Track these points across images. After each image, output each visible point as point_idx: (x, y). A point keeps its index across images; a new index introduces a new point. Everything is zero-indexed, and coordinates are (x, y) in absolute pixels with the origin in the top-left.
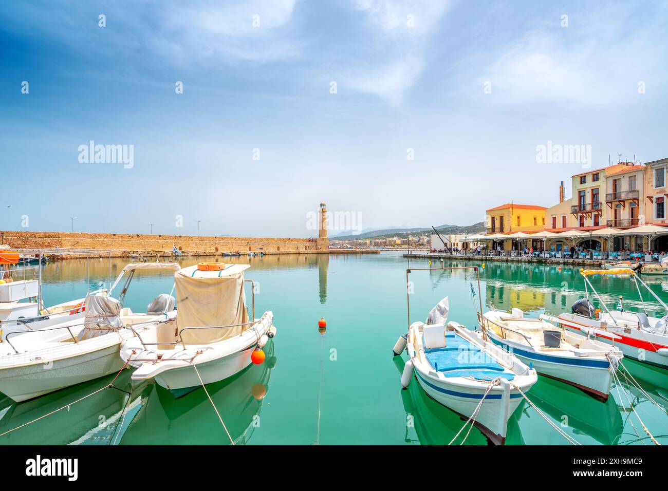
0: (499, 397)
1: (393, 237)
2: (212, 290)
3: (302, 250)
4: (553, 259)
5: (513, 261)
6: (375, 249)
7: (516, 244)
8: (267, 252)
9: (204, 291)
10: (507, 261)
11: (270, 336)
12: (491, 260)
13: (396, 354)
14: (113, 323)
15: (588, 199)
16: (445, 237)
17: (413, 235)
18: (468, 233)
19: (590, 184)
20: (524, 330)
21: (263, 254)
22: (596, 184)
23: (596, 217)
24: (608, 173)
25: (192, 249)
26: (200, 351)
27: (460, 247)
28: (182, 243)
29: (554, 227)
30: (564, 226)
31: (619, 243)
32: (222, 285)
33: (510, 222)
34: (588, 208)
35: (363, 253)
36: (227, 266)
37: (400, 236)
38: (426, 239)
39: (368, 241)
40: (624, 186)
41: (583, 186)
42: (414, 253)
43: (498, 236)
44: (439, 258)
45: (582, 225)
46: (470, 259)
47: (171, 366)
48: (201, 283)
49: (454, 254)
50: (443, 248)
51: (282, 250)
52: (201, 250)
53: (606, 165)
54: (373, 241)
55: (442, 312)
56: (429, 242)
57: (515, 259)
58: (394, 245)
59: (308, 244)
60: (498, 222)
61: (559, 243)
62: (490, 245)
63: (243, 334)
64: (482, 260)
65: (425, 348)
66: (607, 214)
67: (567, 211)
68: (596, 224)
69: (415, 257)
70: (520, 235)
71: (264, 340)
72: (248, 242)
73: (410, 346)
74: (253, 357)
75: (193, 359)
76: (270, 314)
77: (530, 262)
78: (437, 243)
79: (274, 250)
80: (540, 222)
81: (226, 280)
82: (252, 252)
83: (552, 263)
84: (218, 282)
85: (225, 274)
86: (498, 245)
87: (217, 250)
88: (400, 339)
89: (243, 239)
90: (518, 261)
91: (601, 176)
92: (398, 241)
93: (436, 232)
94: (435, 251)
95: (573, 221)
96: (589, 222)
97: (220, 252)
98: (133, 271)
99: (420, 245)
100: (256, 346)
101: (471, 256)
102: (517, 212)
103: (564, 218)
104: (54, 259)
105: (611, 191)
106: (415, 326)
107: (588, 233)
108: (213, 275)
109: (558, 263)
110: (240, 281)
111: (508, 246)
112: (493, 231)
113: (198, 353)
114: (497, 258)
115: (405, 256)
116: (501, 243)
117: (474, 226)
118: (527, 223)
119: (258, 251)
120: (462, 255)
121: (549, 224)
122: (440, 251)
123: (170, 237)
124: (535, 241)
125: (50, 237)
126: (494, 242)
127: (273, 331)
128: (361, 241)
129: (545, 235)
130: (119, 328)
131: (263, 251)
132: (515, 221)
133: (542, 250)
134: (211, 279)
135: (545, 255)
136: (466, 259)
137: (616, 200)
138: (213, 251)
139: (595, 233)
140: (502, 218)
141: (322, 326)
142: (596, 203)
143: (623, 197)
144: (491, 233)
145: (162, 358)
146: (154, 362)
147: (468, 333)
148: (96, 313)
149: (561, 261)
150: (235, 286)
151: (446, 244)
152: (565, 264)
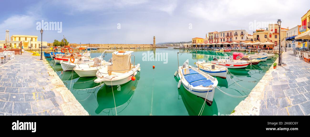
0: (211, 91)
1: (171, 44)
2: (121, 58)
3: (149, 47)
4: (205, 49)
5: (197, 49)
6: (167, 47)
7: (198, 46)
8: (141, 47)
9: (120, 58)
10: (196, 49)
11: (138, 71)
12: (193, 49)
13: (175, 76)
14: (99, 64)
15: (211, 38)
16: (183, 44)
17: (176, 44)
18: (188, 43)
19: (211, 35)
20: (207, 66)
21: (140, 48)
22: (212, 35)
23: (212, 41)
24: (214, 33)
25: (124, 47)
26: (114, 77)
27: (186, 46)
28: (122, 46)
29: (205, 43)
30: (207, 42)
31: (216, 46)
32: (124, 57)
33: (197, 41)
34: (211, 39)
35: (164, 48)
36: (126, 51)
37: (173, 44)
38: (178, 45)
39: (165, 45)
40: (216, 36)
41: (210, 35)
42: (176, 48)
43: (194, 44)
44: (182, 49)
45: (210, 42)
46: (189, 49)
47: (105, 80)
48: (119, 56)
49: (185, 48)
50: (183, 47)
51: (144, 47)
52: (126, 47)
53: (214, 32)
54: (166, 45)
55: (187, 63)
56: (179, 45)
57: (198, 49)
58: (171, 46)
59: (151, 46)
60: (194, 41)
61: (206, 46)
62: (193, 46)
63: (128, 72)
64: (191, 49)
65: (184, 75)
66: (214, 41)
67: (207, 40)
68: (212, 42)
69: (176, 49)
70: (199, 44)
71: (136, 73)
72: (136, 45)
73: (179, 74)
74: (132, 78)
75: (111, 79)
76: (139, 65)
77: (201, 49)
78: (181, 45)
79: (143, 47)
80: (202, 42)
81: (126, 55)
82: (137, 48)
83: (205, 50)
84: (123, 56)
85: (125, 54)
86: (195, 46)
87: (129, 47)
88: (176, 72)
89: (135, 45)
90: (199, 49)
91: (213, 33)
92: (172, 45)
93: (181, 43)
94: (181, 47)
95: (208, 42)
96: (211, 42)
97: (130, 48)
98: (106, 52)
99: (177, 46)
100: (133, 75)
101: (189, 48)
102: (198, 39)
103: (207, 41)
104: (98, 49)
105: (214, 36)
106: (180, 67)
107: (211, 44)
108: (122, 54)
109: (206, 50)
110: (130, 56)
111: (196, 46)
112: (194, 43)
113: (113, 77)
114: (194, 49)
115: (174, 48)
116: (195, 45)
117: (189, 42)
118: (200, 41)
119: (139, 47)
120: (187, 48)
121: (204, 42)
122: (182, 47)
123: (119, 44)
124: (202, 45)
125: (98, 45)
126: (194, 45)
127: (139, 70)
128: (163, 45)
129: (204, 44)
130: (101, 65)
131: (140, 47)
132: (198, 41)
133: (203, 47)
134: (121, 55)
135: (204, 48)
136: (188, 49)
137: (215, 38)
138: (128, 47)
139: (212, 44)
140: (195, 40)
141: (154, 67)
142: (212, 38)
143: (216, 37)
144: (193, 43)
145: (103, 77)
146: (101, 78)
147: (194, 68)
148: (96, 61)
149: (207, 49)
150: (128, 57)
151: (183, 46)
152: (207, 50)
